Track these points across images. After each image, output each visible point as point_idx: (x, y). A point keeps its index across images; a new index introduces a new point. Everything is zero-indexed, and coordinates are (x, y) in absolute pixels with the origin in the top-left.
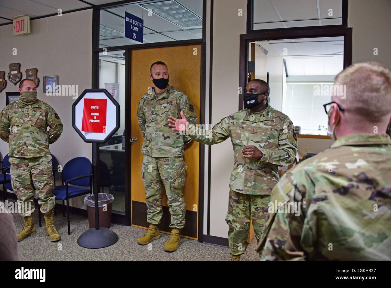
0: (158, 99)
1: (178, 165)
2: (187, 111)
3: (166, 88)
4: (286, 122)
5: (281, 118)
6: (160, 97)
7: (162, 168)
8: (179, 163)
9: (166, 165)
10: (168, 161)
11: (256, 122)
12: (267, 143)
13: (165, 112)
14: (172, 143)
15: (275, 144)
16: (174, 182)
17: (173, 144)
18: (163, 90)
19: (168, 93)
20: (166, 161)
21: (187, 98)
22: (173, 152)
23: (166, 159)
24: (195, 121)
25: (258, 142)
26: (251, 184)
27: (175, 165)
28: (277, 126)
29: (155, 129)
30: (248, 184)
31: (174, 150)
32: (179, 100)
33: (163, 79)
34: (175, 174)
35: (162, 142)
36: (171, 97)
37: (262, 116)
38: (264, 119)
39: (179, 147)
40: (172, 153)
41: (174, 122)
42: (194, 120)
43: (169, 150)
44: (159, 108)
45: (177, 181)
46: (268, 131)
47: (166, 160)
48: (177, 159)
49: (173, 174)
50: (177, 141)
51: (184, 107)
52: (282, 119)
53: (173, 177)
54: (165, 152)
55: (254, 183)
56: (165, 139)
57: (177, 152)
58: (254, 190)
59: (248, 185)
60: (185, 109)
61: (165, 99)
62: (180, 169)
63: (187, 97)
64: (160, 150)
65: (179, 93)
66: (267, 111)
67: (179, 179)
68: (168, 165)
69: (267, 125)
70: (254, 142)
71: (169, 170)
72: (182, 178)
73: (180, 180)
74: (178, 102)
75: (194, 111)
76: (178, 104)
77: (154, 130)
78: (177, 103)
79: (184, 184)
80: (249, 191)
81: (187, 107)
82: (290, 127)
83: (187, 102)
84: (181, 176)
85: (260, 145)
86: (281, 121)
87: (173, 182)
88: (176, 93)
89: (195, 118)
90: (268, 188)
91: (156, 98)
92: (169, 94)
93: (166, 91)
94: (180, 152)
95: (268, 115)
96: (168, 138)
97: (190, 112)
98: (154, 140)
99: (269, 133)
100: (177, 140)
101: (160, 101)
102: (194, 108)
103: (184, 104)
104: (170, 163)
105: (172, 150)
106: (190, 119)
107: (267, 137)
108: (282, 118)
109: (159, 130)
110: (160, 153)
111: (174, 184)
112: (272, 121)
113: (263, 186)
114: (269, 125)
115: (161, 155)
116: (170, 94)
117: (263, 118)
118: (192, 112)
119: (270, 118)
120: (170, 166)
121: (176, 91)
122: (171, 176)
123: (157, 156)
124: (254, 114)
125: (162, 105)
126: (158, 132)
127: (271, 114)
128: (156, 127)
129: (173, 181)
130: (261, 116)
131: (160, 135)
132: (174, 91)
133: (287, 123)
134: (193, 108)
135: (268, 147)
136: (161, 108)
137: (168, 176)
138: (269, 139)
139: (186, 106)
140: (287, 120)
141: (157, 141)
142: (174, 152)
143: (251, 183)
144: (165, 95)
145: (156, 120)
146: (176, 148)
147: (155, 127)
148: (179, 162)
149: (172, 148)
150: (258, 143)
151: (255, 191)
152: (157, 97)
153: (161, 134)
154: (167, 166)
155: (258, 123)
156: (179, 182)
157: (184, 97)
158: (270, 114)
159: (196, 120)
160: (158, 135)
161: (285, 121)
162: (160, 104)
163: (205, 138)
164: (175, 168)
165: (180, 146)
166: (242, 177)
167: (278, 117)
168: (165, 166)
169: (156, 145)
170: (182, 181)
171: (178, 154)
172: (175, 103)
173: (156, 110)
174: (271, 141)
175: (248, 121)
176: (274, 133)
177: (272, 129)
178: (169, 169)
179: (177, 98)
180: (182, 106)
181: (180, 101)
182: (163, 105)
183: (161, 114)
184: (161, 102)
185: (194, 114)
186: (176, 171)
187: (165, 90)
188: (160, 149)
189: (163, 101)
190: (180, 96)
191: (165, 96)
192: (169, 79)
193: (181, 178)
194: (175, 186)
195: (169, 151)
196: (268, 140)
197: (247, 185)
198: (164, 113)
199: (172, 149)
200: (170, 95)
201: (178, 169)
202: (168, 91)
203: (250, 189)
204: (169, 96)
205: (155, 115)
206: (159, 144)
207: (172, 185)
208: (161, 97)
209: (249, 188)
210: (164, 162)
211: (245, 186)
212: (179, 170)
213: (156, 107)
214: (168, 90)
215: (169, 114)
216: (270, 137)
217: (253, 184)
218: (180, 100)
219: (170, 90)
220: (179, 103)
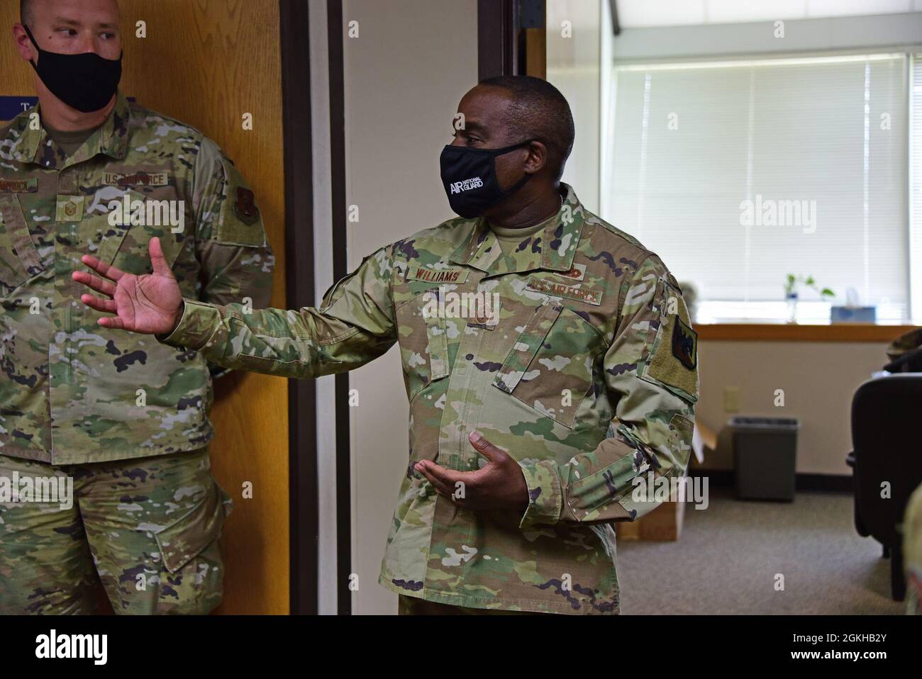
0: (69, 161)
1: (189, 494)
2: (225, 219)
3: (110, 107)
4: (639, 282)
5: (616, 260)
6: (77, 153)
7: (105, 520)
8: (196, 487)
9: (126, 500)
10: (138, 479)
11: (499, 277)
12: (536, 373)
13: (117, 231)
14: (158, 386)
15: (575, 377)
16: (175, 588)
17: (164, 390)
18: (91, 119)
19: (123, 132)
20: (127, 479)
21: (219, 157)
22: (164, 430)
23: (130, 469)
24: (265, 269)
25: (494, 367)
26: (462, 556)
27: (177, 497)
28: (590, 296)
29: (61, 318)
30: (446, 555)
31: (170, 419)
32: (184, 167)
33: (92, 59)
34: (180, 544)
35: (103, 385)
36: (140, 152)
37: (529, 247)
38: (537, 260)
39: (192, 402)
40: (163, 434)
41: (106, 284)
42: (261, 264)
43: (143, 421)
44: (79, 210)
45: (188, 579)
46: (545, 319)
47: (126, 474)
48: (184, 468)
49: (166, 544)
50: (181, 374)
51: (209, 203)
52: (619, 265)
53: (169, 561)
54: (122, 434)
55: (474, 551)
56: (121, 365)
57: (186, 429)
58: (472, 584)
59: (446, 562)
60: (216, 209)
61: (108, 165)
62: (200, 517)
63: (221, 152)
64: (95, 425)
65: (177, 129)
66: (554, 227)
67: (199, 570)
68: (140, 499)
69: (542, 290)
70: (477, 364)
71: (142, 526)
72: (212, 564)
73: (204, 573)
74: (180, 173)
75: (257, 219)
76: (180, 185)
77: (58, 323)
78: (172, 181)
79: (220, 594)
80: (448, 589)
81: (223, 203)
82: (658, 307)
83: (226, 177)
84: (204, 550)
85: (500, 382)
86: (613, 274)
87: (165, 587)
88: (164, 130)
89: (264, 253)
90: (544, 582)
91: (57, 157)
92: (126, 136)
93: (111, 123)
94: (201, 429)
95: (555, 245)
96: (137, 362)
97: (240, 227)
98: (58, 377)
99: (545, 325)
100: (182, 370)
101: (82, 174)
102: (256, 204)
103: (211, 186)
104: (147, 487)
105: (157, 418)
106: (243, 263)
107: (535, 346)
108: (624, 261)
109: (84, 322)
110: (95, 442)
111: (174, 594)
112: (571, 272)
113: (517, 569)
114: (554, 291)
115: (100, 452)
116: (130, 137)
117: (528, 259)
118: (248, 223)
119: (564, 260)
120: (150, 507)
121: (159, 119)
122: (154, 555)
123: (80, 459)
124: (498, 235)
125: (91, 191)
126: (81, 334)
127: (572, 242)
128: (68, 310)
129: (169, 579)
130: (522, 247)
131: (91, 349)
132: (149, 119)
133: (642, 287)
134: (251, 203)
135: (539, 390)
136: (90, 211)
137: (140, 559)
138: (544, 356)
139: (221, 197)
140: (646, 274)
141: (76, 380)
142: (168, 428)
143: (457, 552)
144: (104, 141)
145: (60, 274)
146: (182, 407)
147: (59, 310)
148: (194, 480)
149: (161, 410)
150: (492, 370)
151: (476, 591)
152: (63, 156)
153: (100, 341)
154: (136, 507)
155: (505, 279)
156: (200, 581)
157: (208, 155)
158: (566, 239)
159: (266, 264)
160: (81, 350)
161: (636, 277)
162: (82, 188)
163: (274, 349)
164: (174, 515)
165: (198, 398)
166: (424, 524)
167: (603, 258)
168: (123, 507)
169: (74, 402)
170: (214, 577)
171: (191, 436)
172: (165, 181)
173: (58, 219)
174: (557, 364)
175: (468, 270)
176: (570, 330)
177: (560, 310)
178: (145, 518)
179: (171, 155)
180: (201, 194)
181: (190, 172)
182: (99, 195)
183: (89, 241)
184: (86, 180)
185: (261, 235)
186: (181, 530)
187: (101, 120)
188: (94, 417)
189: (101, 174)
190: (185, 145)
191: (107, 145)
192: (122, 61)
193: (206, 561)
194: (177, 606)
195: (144, 428)
196: (542, 361)
197: (440, 561)
198: (111, 233)
199: (157, 413)
200: (133, 143)
201: (191, 518)
202: (119, 124)
203: (455, 580)
204: (128, 149)
205: (59, 248)
206: (88, 394)
207: (161, 600)
208: (84, 152)
209: (452, 576)
210: (119, 488)
211: (434, 564)
212: (196, 521)
213: (61, 205)
214: (120, 114)
215: (135, 237)
216: (548, 347)
217: (467, 558)
218: (189, 166)
219: (127, 117)
220: (186, 183)
